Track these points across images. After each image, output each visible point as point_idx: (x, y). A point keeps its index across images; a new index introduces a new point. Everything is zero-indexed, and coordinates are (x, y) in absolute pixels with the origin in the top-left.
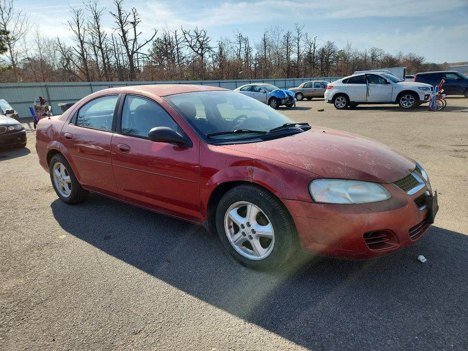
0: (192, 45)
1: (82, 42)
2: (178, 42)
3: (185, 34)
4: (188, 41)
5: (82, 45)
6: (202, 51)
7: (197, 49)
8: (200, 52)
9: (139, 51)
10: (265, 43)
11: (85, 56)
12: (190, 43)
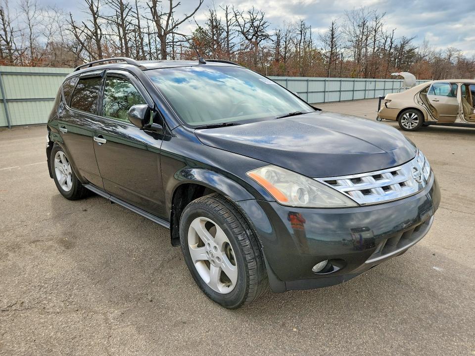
0: (245, 31)
1: (95, 15)
2: (229, 23)
3: (236, 15)
4: (239, 25)
5: (95, 19)
6: (256, 39)
7: (250, 37)
8: (253, 40)
9: (175, 31)
10: (332, 35)
11: (99, 36)
12: (242, 28)
